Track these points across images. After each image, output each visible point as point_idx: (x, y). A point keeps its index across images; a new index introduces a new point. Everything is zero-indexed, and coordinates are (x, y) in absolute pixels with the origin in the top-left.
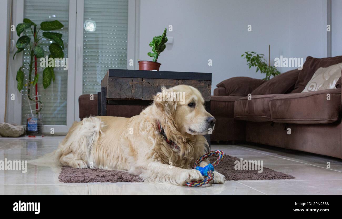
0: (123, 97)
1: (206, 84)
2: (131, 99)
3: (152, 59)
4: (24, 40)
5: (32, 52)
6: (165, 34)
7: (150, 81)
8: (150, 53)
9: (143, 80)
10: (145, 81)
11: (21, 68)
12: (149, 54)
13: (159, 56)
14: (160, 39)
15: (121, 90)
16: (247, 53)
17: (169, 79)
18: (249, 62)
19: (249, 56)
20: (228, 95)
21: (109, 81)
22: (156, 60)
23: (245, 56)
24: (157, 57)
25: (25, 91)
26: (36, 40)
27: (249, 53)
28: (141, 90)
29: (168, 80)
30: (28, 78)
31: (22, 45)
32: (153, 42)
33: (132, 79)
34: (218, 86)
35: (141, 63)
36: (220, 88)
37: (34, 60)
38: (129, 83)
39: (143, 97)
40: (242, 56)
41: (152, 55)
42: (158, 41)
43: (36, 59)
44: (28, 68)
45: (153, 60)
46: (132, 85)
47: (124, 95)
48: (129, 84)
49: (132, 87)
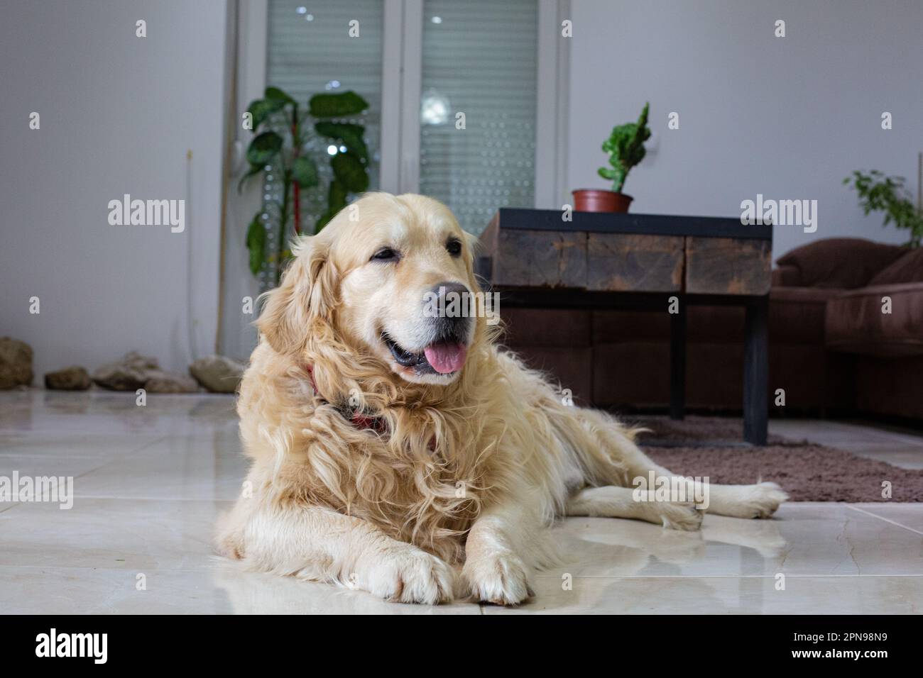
0: (537, 280)
1: (756, 247)
2: (557, 287)
3: (609, 186)
4: (267, 142)
5: (288, 173)
6: (645, 119)
7: (610, 240)
8: (604, 169)
9: (588, 238)
10: (594, 240)
11: (258, 217)
12: (602, 173)
13: (628, 179)
14: (632, 133)
15: (531, 264)
16: (858, 174)
17: (658, 235)
18: (865, 199)
19: (863, 183)
20: (808, 285)
21: (501, 240)
22: (620, 188)
23: (853, 183)
24: (623, 180)
25: (267, 274)
26: (298, 143)
27: (864, 174)
28: (584, 264)
29: (657, 239)
30: (277, 240)
31: (262, 156)
32: (613, 140)
33: (561, 234)
34: (783, 262)
35: (579, 195)
36: (787, 268)
37: (291, 194)
38: (552, 244)
39: (588, 283)
40: (846, 181)
41: (609, 175)
42: (627, 137)
43: (296, 192)
44: (276, 214)
45: (614, 187)
46: (560, 251)
47: (540, 276)
48: (551, 248)
49: (559, 257)
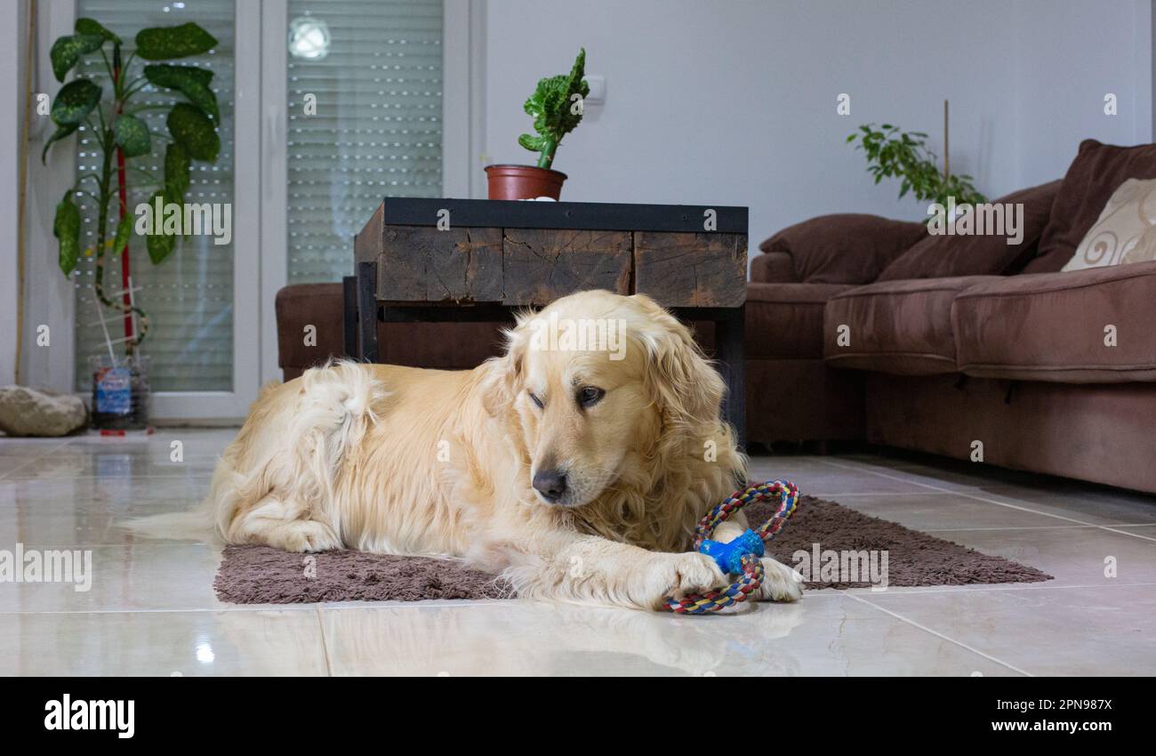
0: (436, 294)
1: (725, 244)
2: (464, 301)
3: (534, 160)
4: (77, 94)
5: (109, 136)
6: (580, 70)
7: (533, 238)
8: (527, 136)
9: (504, 236)
10: (512, 237)
11: (69, 193)
12: (524, 141)
13: (559, 149)
14: (563, 88)
15: (429, 272)
16: (866, 129)
17: (597, 230)
18: (876, 162)
19: (873, 141)
20: (800, 280)
21: (387, 239)
22: (549, 163)
23: (859, 141)
24: (552, 152)
25: (84, 273)
26: (122, 94)
27: (873, 129)
28: (499, 269)
29: (595, 235)
30: (96, 227)
31: (72, 114)
32: (539, 98)
33: (468, 230)
34: (766, 247)
35: (494, 173)
36: (773, 255)
37: (114, 164)
38: (456, 245)
39: (505, 297)
40: (851, 139)
41: (533, 145)
42: (557, 95)
43: (121, 162)
44: (95, 191)
45: (540, 161)
46: (467, 255)
47: (440, 287)
48: (455, 250)
49: (465, 261)
